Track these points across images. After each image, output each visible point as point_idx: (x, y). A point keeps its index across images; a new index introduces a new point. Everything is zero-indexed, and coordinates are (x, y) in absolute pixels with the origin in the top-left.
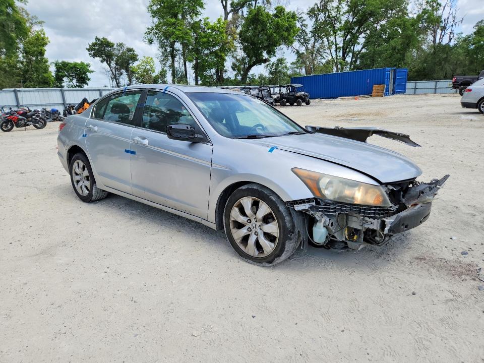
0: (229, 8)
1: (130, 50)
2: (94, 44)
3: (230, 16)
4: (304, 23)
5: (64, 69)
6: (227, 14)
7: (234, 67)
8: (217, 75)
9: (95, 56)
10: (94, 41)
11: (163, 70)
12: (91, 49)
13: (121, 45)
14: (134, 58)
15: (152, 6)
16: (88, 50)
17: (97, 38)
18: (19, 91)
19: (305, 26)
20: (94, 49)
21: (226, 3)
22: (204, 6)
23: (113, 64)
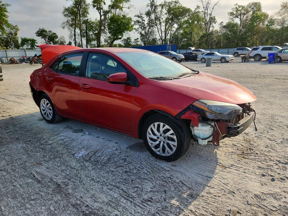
0: (102, 14)
1: (54, 34)
2: (38, 31)
3: (103, 17)
4: (143, 19)
5: (25, 41)
6: (101, 16)
7: (105, 41)
8: (97, 44)
9: (39, 36)
10: (39, 30)
11: (70, 42)
12: (37, 33)
13: (50, 31)
14: (56, 37)
15: (64, 12)
16: (36, 33)
17: (40, 29)
18: (7, 51)
19: (144, 20)
20: (39, 33)
21: (100, 11)
22: (89, 13)
23: (47, 40)
